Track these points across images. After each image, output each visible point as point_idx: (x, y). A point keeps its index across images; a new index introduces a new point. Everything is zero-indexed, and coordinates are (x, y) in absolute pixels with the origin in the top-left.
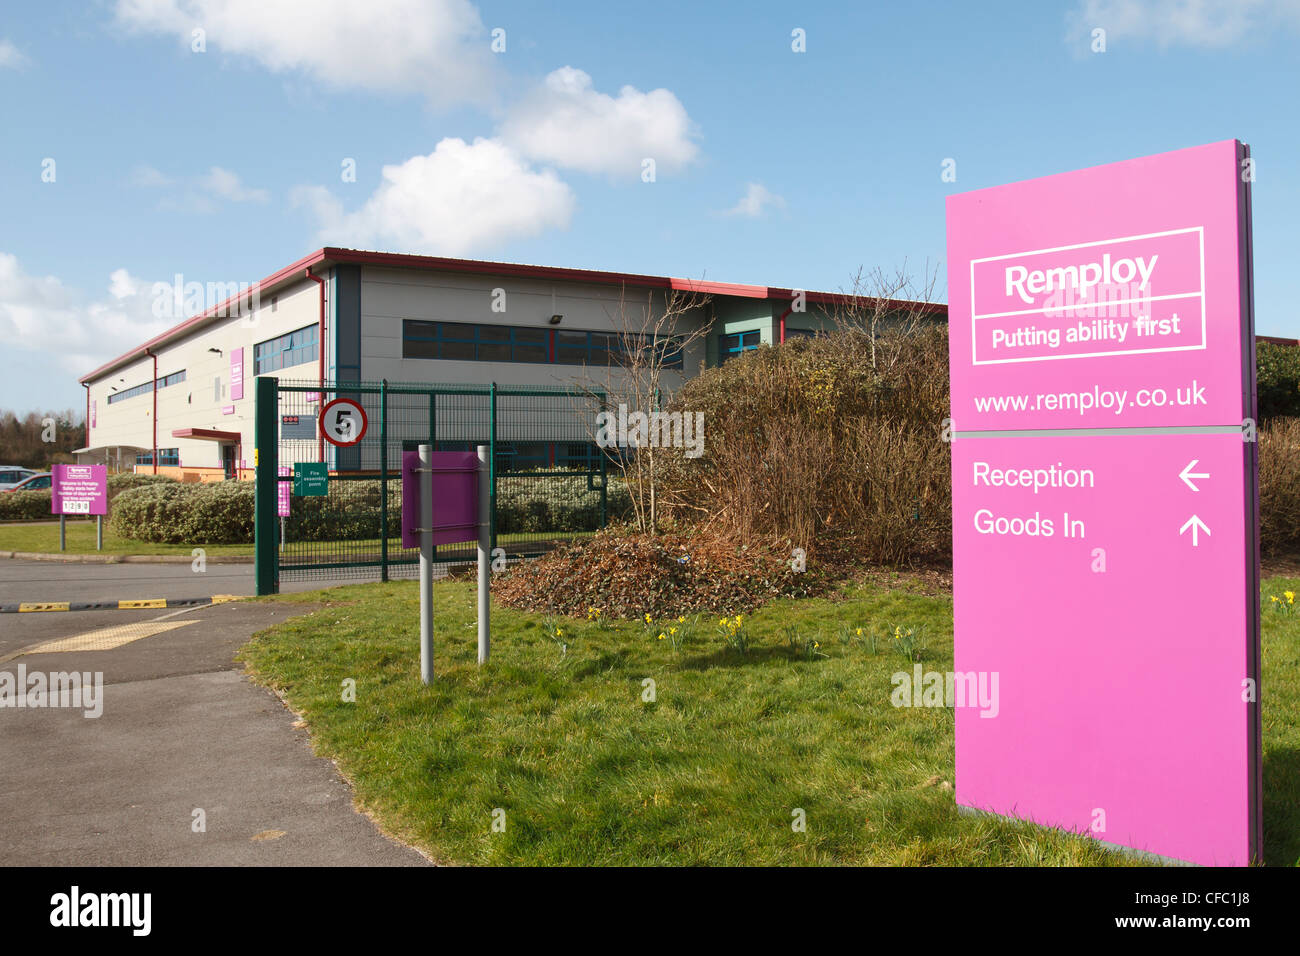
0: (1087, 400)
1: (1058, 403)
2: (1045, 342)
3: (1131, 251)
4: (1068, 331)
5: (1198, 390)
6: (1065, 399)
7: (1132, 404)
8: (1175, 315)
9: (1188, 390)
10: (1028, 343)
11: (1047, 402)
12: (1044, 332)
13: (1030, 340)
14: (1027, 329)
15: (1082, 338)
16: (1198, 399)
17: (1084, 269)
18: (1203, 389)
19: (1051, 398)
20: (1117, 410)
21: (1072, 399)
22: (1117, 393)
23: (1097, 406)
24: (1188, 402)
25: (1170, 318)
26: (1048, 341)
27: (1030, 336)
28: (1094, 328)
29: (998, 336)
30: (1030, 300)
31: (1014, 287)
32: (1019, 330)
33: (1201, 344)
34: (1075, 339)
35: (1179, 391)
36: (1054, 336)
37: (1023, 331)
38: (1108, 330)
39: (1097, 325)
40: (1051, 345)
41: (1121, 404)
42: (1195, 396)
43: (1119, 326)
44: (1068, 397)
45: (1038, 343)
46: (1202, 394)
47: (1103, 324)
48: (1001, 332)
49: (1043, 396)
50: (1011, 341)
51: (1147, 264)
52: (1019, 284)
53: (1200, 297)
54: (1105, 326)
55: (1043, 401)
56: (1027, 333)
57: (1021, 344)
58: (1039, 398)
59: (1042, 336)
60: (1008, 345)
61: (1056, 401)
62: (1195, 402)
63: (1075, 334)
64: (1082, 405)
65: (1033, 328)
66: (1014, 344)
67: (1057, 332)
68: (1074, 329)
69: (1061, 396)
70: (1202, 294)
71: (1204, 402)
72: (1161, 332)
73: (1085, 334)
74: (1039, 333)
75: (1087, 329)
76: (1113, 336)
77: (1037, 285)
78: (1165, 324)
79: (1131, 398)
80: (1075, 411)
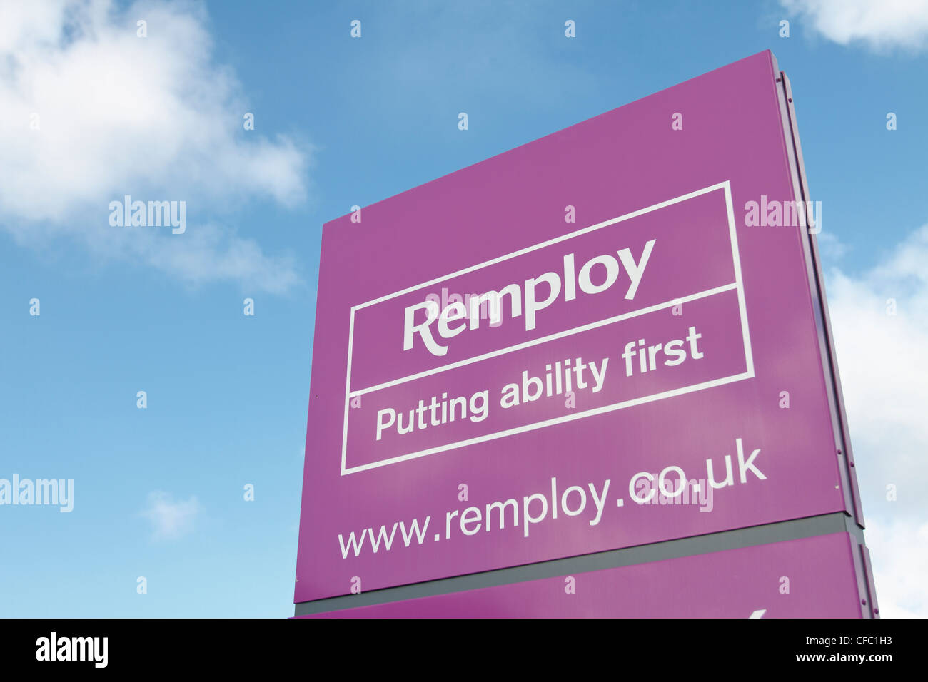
0: (535, 508)
1: (483, 522)
2: (464, 415)
3: (609, 242)
4: (504, 390)
5: (746, 458)
6: (495, 512)
7: (620, 503)
8: (692, 330)
9: (728, 459)
10: (435, 423)
11: (463, 521)
12: (462, 400)
13: (439, 417)
14: (434, 399)
15: (527, 398)
16: (749, 472)
17: (530, 284)
18: (756, 453)
19: (472, 515)
20: (594, 518)
21: (509, 510)
22: (591, 486)
23: (555, 516)
24: (729, 481)
25: (683, 335)
26: (469, 413)
27: (439, 411)
28: (549, 377)
29: (386, 418)
30: (439, 351)
31: (417, 336)
32: (421, 403)
33: (744, 370)
34: (516, 402)
35: (709, 463)
36: (479, 403)
37: (428, 403)
38: (574, 375)
39: (553, 371)
40: (474, 419)
41: (600, 505)
42: (743, 468)
43: (592, 365)
44: (502, 506)
45: (452, 419)
46: (755, 463)
47: (564, 368)
48: (391, 411)
49: (456, 513)
50: (405, 425)
51: (637, 260)
52: (424, 330)
53: (735, 291)
54: (568, 371)
55: (456, 521)
56: (434, 406)
57: (422, 426)
58: (449, 517)
59: (458, 406)
60: (401, 431)
61: (479, 518)
62: (743, 480)
63: (516, 393)
64: (527, 518)
65: (445, 396)
66: (411, 428)
67: (485, 395)
68: (515, 386)
69: (489, 508)
70: (738, 285)
71: (761, 476)
72: (669, 363)
73: (532, 389)
74: (453, 403)
75: (537, 380)
76: (582, 385)
77: (452, 325)
78: (674, 348)
79: (620, 490)
80: (513, 531)
